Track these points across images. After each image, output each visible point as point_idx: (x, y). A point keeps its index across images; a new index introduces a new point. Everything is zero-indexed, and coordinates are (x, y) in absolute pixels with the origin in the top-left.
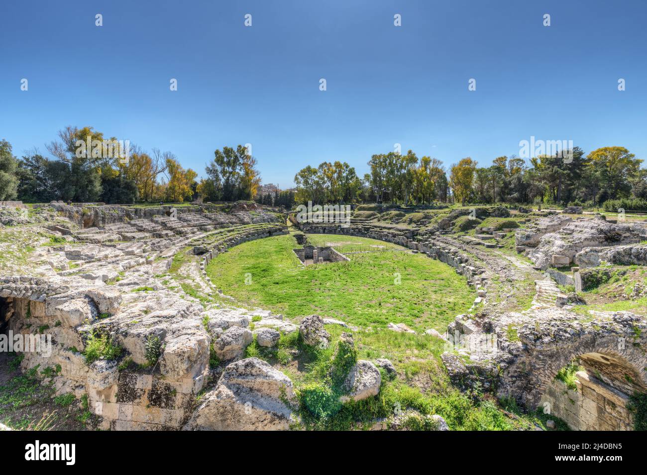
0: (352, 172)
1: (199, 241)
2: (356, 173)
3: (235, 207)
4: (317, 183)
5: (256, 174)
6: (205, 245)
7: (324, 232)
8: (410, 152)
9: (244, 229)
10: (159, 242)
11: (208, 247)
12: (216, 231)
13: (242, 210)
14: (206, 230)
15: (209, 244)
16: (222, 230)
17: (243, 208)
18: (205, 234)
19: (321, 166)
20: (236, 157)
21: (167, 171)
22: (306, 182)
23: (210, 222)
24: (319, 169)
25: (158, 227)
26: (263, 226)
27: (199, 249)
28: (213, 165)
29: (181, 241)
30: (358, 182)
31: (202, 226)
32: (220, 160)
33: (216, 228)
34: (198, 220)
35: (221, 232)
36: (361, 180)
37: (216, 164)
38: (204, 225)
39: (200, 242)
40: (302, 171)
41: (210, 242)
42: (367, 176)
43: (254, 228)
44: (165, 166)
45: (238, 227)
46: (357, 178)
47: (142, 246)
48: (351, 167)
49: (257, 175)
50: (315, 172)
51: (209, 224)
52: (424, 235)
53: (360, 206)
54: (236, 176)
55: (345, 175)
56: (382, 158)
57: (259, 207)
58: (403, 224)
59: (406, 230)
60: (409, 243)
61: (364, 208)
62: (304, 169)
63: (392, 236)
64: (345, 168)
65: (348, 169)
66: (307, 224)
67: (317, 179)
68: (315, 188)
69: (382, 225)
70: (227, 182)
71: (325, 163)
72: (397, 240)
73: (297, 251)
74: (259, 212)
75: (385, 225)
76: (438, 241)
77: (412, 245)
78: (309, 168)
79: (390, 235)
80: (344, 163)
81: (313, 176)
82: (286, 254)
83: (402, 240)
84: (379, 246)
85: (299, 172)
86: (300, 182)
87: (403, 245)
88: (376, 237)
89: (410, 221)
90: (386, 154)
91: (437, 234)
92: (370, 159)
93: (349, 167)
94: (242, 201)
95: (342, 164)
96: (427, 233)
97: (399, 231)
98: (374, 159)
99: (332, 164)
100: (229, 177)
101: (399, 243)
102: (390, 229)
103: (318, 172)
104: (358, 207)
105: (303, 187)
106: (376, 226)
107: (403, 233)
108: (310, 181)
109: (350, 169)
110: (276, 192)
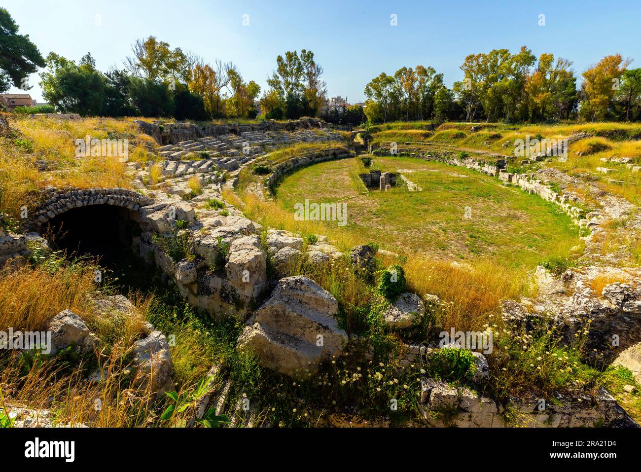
0: (439, 79)
1: (263, 161)
2: (444, 83)
4: (392, 95)
6: (269, 166)
8: (524, 48)
10: (226, 161)
18: (268, 154)
19: (399, 74)
20: (300, 63)
21: (229, 85)
22: (379, 95)
24: (396, 77)
27: (263, 169)
28: (275, 76)
30: (446, 95)
31: (265, 145)
32: (282, 69)
36: (449, 90)
37: (278, 75)
39: (264, 163)
40: (376, 81)
44: (227, 78)
46: (444, 88)
48: (438, 73)
49: (323, 86)
50: (390, 81)
52: (522, 164)
53: (443, 125)
54: (300, 88)
55: (428, 84)
56: (481, 59)
57: (324, 125)
58: (496, 148)
59: (499, 157)
60: (501, 174)
61: (448, 127)
62: (378, 78)
63: (479, 164)
64: (429, 74)
65: (433, 76)
66: (376, 146)
67: (392, 91)
68: (388, 102)
69: (468, 150)
70: (290, 96)
71: (405, 69)
72: (485, 169)
73: (363, 176)
74: (324, 131)
75: (472, 150)
76: (541, 172)
77: (504, 176)
78: (384, 75)
79: (477, 163)
80: (429, 68)
81: (388, 87)
82: (350, 179)
83: (492, 170)
84: (460, 176)
85: (371, 81)
86: (371, 95)
87: (492, 175)
88: (458, 164)
89: (507, 146)
90: (487, 53)
91: (542, 164)
92: (464, 61)
93: (435, 72)
94: (306, 118)
95: (427, 69)
96: (526, 162)
97: (489, 158)
98: (470, 60)
99: (414, 70)
100: (292, 89)
101: (486, 173)
102: (478, 154)
103: (394, 81)
104: (440, 126)
105: (376, 101)
106: (460, 151)
107: (495, 160)
108: (384, 93)
109: (436, 76)
110: (344, 107)
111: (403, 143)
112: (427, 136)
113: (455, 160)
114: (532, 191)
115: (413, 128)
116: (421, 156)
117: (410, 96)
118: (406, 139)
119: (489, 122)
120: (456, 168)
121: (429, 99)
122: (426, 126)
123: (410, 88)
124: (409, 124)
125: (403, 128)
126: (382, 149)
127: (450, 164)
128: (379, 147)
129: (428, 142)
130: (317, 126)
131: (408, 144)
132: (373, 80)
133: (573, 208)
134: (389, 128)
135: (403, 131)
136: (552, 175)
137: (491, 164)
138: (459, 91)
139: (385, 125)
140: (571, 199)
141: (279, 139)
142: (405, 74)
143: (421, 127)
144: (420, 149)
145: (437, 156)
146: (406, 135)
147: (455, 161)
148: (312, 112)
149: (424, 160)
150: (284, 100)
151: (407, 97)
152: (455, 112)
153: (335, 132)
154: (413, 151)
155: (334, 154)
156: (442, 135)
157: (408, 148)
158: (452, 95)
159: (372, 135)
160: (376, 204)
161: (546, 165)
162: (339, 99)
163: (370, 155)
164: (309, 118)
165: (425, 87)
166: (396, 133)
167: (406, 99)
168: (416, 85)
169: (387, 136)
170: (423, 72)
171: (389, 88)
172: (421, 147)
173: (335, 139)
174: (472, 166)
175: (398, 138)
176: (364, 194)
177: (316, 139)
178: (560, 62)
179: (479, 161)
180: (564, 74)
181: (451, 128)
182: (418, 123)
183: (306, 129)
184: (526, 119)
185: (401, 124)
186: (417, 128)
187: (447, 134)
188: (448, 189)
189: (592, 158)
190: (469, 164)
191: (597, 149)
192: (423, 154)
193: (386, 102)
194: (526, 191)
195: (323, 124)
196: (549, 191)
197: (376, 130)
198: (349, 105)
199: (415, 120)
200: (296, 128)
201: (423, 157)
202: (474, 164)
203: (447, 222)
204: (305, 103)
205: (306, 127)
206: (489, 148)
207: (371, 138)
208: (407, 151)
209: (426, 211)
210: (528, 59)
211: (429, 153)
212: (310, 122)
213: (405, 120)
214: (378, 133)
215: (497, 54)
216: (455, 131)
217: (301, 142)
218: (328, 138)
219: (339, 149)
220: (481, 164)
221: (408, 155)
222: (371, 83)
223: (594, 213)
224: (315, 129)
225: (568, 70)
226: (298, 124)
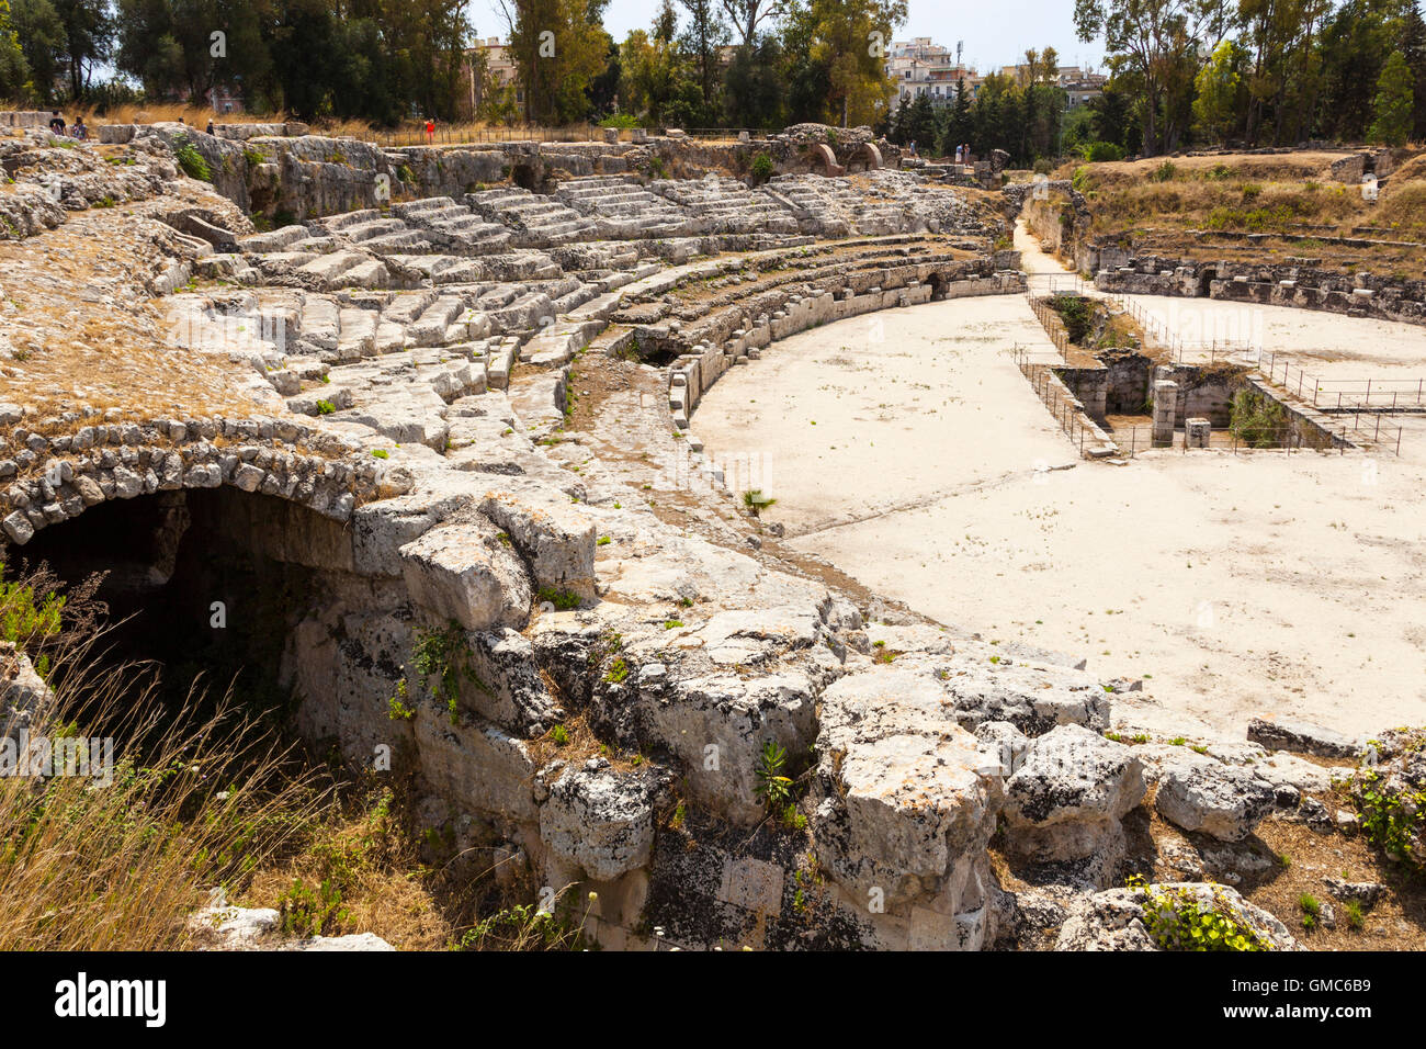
1: (649, 301)
3: (781, 152)
6: (676, 323)
7: (1204, 292)
9: (822, 258)
10: (510, 300)
11: (689, 332)
12: (710, 265)
13: (812, 171)
14: (670, 259)
15: (689, 318)
16: (735, 260)
17: (818, 163)
18: (668, 275)
23: (682, 220)
25: (496, 232)
26: (906, 249)
27: (652, 338)
29: (583, 300)
31: (652, 236)
33: (706, 251)
34: (634, 212)
35: (729, 270)
38: (662, 235)
39: (655, 309)
41: (690, 311)
43: (864, 256)
45: (798, 250)
47: (459, 311)
51: (682, 233)
94: (814, 128)
130: (864, 160)
183: (815, 171)
195: (885, 151)
200: (775, 166)
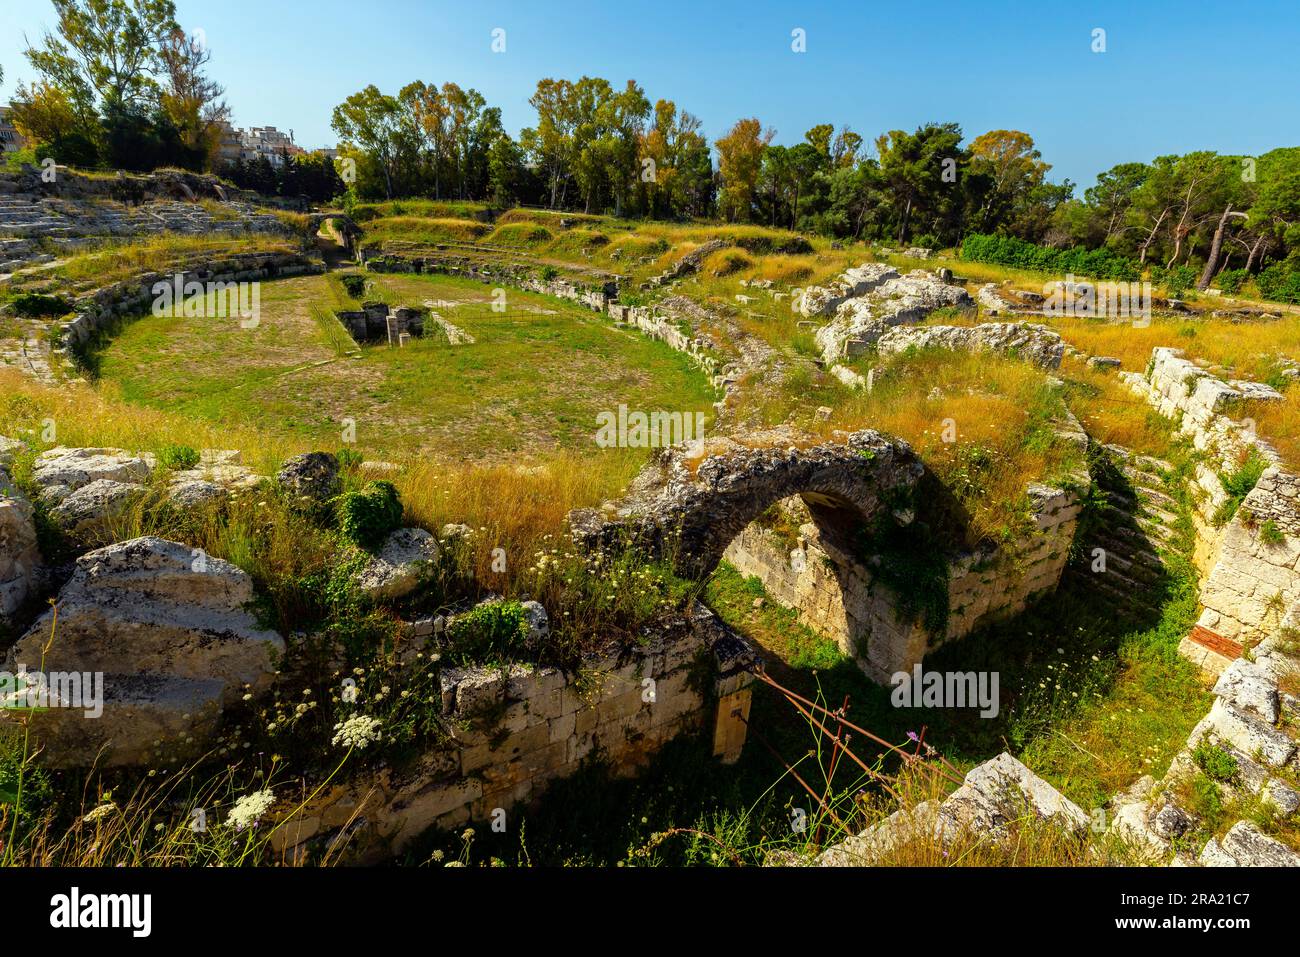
0: (493, 117)
2: (504, 127)
4: (398, 138)
5: (210, 92)
8: (633, 85)
19: (409, 93)
22: (369, 135)
24: (402, 99)
28: (54, 45)
30: (510, 153)
32: (76, 28)
36: (515, 144)
40: (357, 101)
42: (528, 134)
46: (505, 137)
48: (490, 105)
49: (215, 94)
50: (388, 107)
52: (642, 291)
53: (509, 212)
54: (145, 89)
55: (473, 125)
56: (565, 92)
57: (230, 195)
58: (602, 262)
59: (607, 277)
60: (611, 306)
61: (520, 218)
62: (360, 96)
63: (576, 290)
64: (473, 104)
65: (482, 110)
66: (373, 249)
67: (398, 129)
68: (392, 153)
69: (557, 263)
70: (113, 106)
71: (420, 85)
72: (587, 299)
73: (347, 317)
74: (232, 207)
75: (563, 264)
76: (667, 304)
77: (616, 311)
78: (373, 92)
79: (573, 288)
80: (471, 92)
81: (386, 119)
82: (315, 323)
83: (595, 300)
84: (544, 312)
85: (345, 101)
86: (350, 133)
87: (598, 310)
88: (542, 290)
89: (617, 257)
90: (575, 82)
91: (668, 289)
92: (536, 90)
93: (484, 103)
94: (171, 171)
95: (467, 93)
96: (648, 287)
97: (592, 279)
98: (545, 90)
99: (440, 92)
100: (118, 90)
101: (589, 305)
102: (574, 272)
103: (399, 109)
104: (505, 215)
105: (362, 148)
106: (543, 265)
107: (601, 284)
108: (379, 133)
109: (487, 111)
110: (285, 154)
111: (432, 246)
112: (479, 232)
113: (536, 282)
114: (656, 335)
115: (450, 214)
116: (471, 272)
117: (437, 146)
118: (438, 237)
119: (589, 213)
120: (537, 297)
121: (478, 157)
122: (477, 213)
123: (437, 130)
124: (439, 204)
125: (430, 213)
126: (387, 257)
127: (527, 290)
128: (379, 251)
129: (483, 245)
130: (212, 194)
131: (442, 248)
132: (350, 99)
133: (707, 359)
134: (400, 212)
135: (431, 221)
136: (681, 307)
137: (594, 289)
138: (531, 148)
139: (390, 204)
140: (705, 345)
141: (92, 222)
142: (422, 95)
143: (467, 215)
144: (468, 259)
145: (501, 275)
146: (437, 228)
147: (536, 285)
148: (194, 158)
149: (478, 282)
150: (96, 115)
151: (432, 147)
152: (529, 189)
153: (263, 212)
154: (454, 264)
155: (268, 265)
156: (508, 231)
157: (444, 255)
158: (522, 154)
159: (362, 224)
160: (378, 374)
161: (675, 291)
162: (270, 133)
163: (362, 270)
164: (182, 171)
165: (467, 131)
166: (414, 225)
167: (430, 152)
168: (448, 123)
169: (395, 228)
170: (459, 98)
171: (388, 124)
172: (470, 254)
173: (268, 228)
174: (564, 293)
175: (421, 234)
176: (350, 355)
177: (213, 226)
178: (685, 119)
179: (576, 284)
180: (693, 139)
181: (522, 220)
182: (462, 206)
183: (178, 199)
184: (646, 214)
185: (425, 204)
186: (458, 216)
187: (518, 232)
188: (523, 337)
189: (730, 281)
190: (562, 290)
191: (737, 265)
192: (475, 270)
193: (386, 153)
194: (648, 336)
195: (227, 189)
196: (678, 334)
197: (369, 214)
198: (301, 150)
199: (454, 197)
200: (147, 194)
201: (476, 276)
202: (568, 291)
203: (522, 399)
204: (166, 131)
205: (179, 195)
206: (591, 261)
207: (360, 232)
208: (441, 262)
209: (482, 381)
210: (640, 106)
211: (487, 267)
212: (189, 184)
213: (432, 197)
214: (375, 221)
215: (591, 86)
216: (532, 226)
217: (166, 231)
218: (247, 227)
219: (279, 253)
220: (580, 290)
221: (446, 272)
222: (345, 106)
223: (731, 365)
224: (207, 202)
225: (697, 133)
226: (151, 185)
